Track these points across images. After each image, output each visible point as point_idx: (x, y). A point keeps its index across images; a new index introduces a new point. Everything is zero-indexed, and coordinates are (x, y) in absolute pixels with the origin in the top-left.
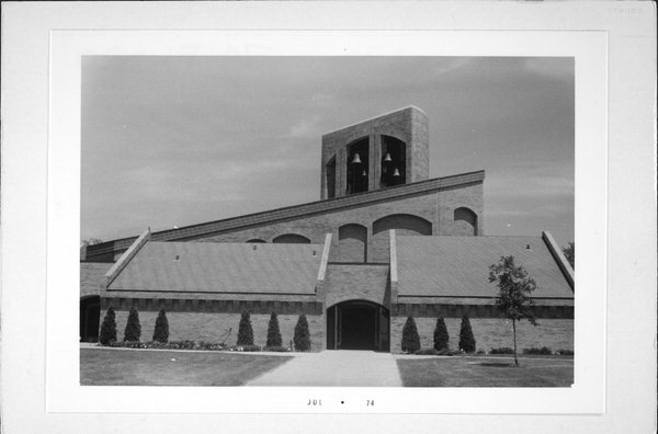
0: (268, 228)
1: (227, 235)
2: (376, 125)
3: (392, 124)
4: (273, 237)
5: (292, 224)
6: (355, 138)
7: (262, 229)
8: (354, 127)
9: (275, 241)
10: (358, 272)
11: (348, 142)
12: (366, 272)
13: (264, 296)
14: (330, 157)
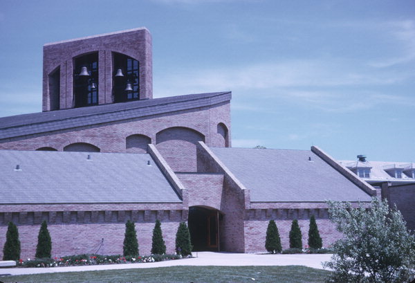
0: (58, 136)
1: (16, 143)
2: (107, 41)
3: (124, 43)
4: (64, 145)
5: (82, 132)
6: (83, 52)
7: (52, 137)
8: (81, 42)
9: (66, 149)
10: (198, 181)
11: (74, 55)
12: (205, 180)
13: (135, 206)
14: (52, 68)
